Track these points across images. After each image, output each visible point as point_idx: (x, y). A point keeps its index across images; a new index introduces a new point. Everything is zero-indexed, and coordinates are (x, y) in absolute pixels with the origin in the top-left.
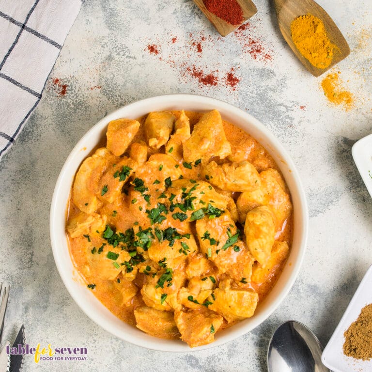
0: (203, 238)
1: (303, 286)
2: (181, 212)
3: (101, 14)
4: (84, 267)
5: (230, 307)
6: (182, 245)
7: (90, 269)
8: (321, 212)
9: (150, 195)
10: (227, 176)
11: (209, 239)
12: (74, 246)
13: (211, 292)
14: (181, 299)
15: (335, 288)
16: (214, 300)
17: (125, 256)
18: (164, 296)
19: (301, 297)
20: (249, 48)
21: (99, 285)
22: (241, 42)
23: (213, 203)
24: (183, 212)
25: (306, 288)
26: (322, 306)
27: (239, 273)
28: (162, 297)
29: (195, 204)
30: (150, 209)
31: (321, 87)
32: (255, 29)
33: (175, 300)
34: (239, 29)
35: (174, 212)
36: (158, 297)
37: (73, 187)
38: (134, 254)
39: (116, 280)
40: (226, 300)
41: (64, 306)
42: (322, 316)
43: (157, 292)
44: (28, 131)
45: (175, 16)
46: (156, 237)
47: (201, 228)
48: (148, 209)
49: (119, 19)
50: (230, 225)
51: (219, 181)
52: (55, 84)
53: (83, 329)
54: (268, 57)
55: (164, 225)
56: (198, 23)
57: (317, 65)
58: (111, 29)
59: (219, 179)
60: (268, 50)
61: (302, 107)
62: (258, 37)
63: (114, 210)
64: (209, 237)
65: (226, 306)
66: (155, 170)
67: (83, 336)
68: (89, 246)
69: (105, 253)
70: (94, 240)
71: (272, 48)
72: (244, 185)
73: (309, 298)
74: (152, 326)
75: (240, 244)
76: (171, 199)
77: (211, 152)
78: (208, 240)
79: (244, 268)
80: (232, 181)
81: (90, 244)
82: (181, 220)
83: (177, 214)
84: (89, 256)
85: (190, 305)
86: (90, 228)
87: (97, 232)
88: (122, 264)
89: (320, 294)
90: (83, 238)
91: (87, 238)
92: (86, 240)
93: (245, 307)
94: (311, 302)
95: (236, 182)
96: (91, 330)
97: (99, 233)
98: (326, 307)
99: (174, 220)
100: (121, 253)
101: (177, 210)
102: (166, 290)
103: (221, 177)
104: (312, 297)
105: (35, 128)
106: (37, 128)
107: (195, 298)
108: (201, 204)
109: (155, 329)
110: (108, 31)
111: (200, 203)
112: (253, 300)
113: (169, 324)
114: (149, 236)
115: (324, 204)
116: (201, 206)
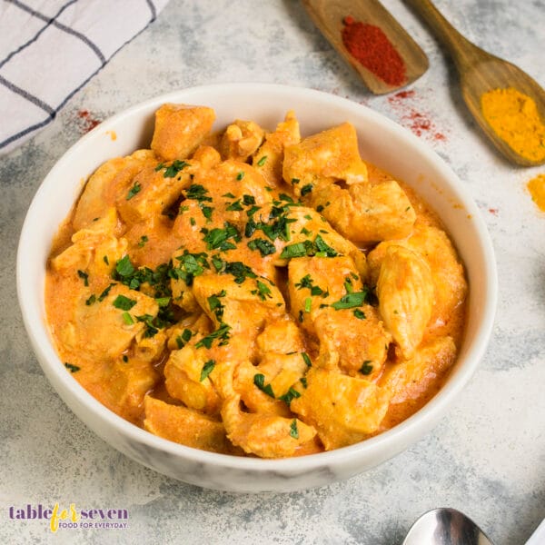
0: (298, 285)
1: (475, 479)
2: (264, 238)
3: (178, 45)
4: (66, 326)
5: (334, 404)
6: (258, 286)
7: (77, 331)
8: (515, 365)
9: (214, 208)
10: (356, 202)
11: (311, 287)
12: (56, 292)
13: (301, 376)
14: (241, 378)
15: (536, 492)
16: (305, 386)
17: (147, 305)
18: (209, 365)
19: (469, 498)
20: (411, 122)
21: (86, 368)
22: (397, 111)
23: (325, 235)
24: (270, 241)
25: (480, 484)
26: (510, 520)
27: (359, 354)
28: (205, 368)
29: (293, 232)
30: (210, 227)
31: (527, 189)
32: (423, 101)
33: (229, 376)
34: (398, 95)
35: (253, 238)
36: (196, 366)
37: (77, 203)
38: (165, 301)
39: (122, 357)
40: (328, 387)
41: (9, 439)
42: (508, 538)
43: (196, 358)
44: (19, 169)
45: (295, 65)
46: (212, 267)
47: (298, 270)
48: (207, 227)
49: (205, 55)
50: (352, 274)
51: (341, 209)
52: (82, 117)
53: (35, 483)
54: (440, 137)
55: (230, 257)
56: (331, 78)
57: (522, 151)
58: (188, 65)
59: (341, 205)
60: (441, 128)
61: (492, 211)
62: (426, 110)
63: (143, 234)
64: (310, 285)
65: (326, 402)
66: (230, 179)
67: (31, 497)
68: (85, 292)
69: (112, 297)
70: (95, 281)
71: (448, 127)
72: (386, 214)
73: (484, 503)
74: (175, 422)
75: (367, 309)
76: (250, 214)
77: (332, 171)
78: (307, 290)
79: (370, 345)
80: (364, 211)
81: (87, 290)
82: (263, 254)
83: (257, 241)
84: (80, 312)
85: (257, 396)
86: (94, 252)
87: (105, 259)
88: (140, 319)
89: (506, 499)
90: (76, 280)
91: (83, 280)
92: (81, 281)
93: (365, 409)
94: (487, 509)
95: (372, 211)
96: (49, 487)
97: (108, 264)
98: (517, 523)
99: (250, 252)
100: (142, 298)
101: (258, 234)
102: (214, 352)
103: (344, 201)
104: (491, 500)
105: (31, 168)
106: (34, 169)
107: (267, 380)
108: (303, 234)
109: (180, 430)
110: (184, 66)
111: (301, 233)
112: (380, 399)
113: (210, 423)
114: (201, 264)
115: (523, 355)
116: (303, 238)
